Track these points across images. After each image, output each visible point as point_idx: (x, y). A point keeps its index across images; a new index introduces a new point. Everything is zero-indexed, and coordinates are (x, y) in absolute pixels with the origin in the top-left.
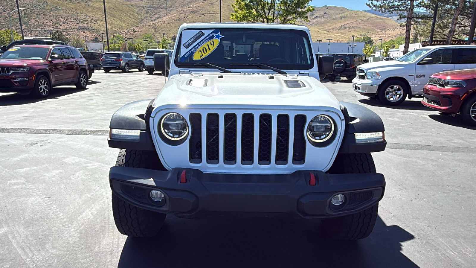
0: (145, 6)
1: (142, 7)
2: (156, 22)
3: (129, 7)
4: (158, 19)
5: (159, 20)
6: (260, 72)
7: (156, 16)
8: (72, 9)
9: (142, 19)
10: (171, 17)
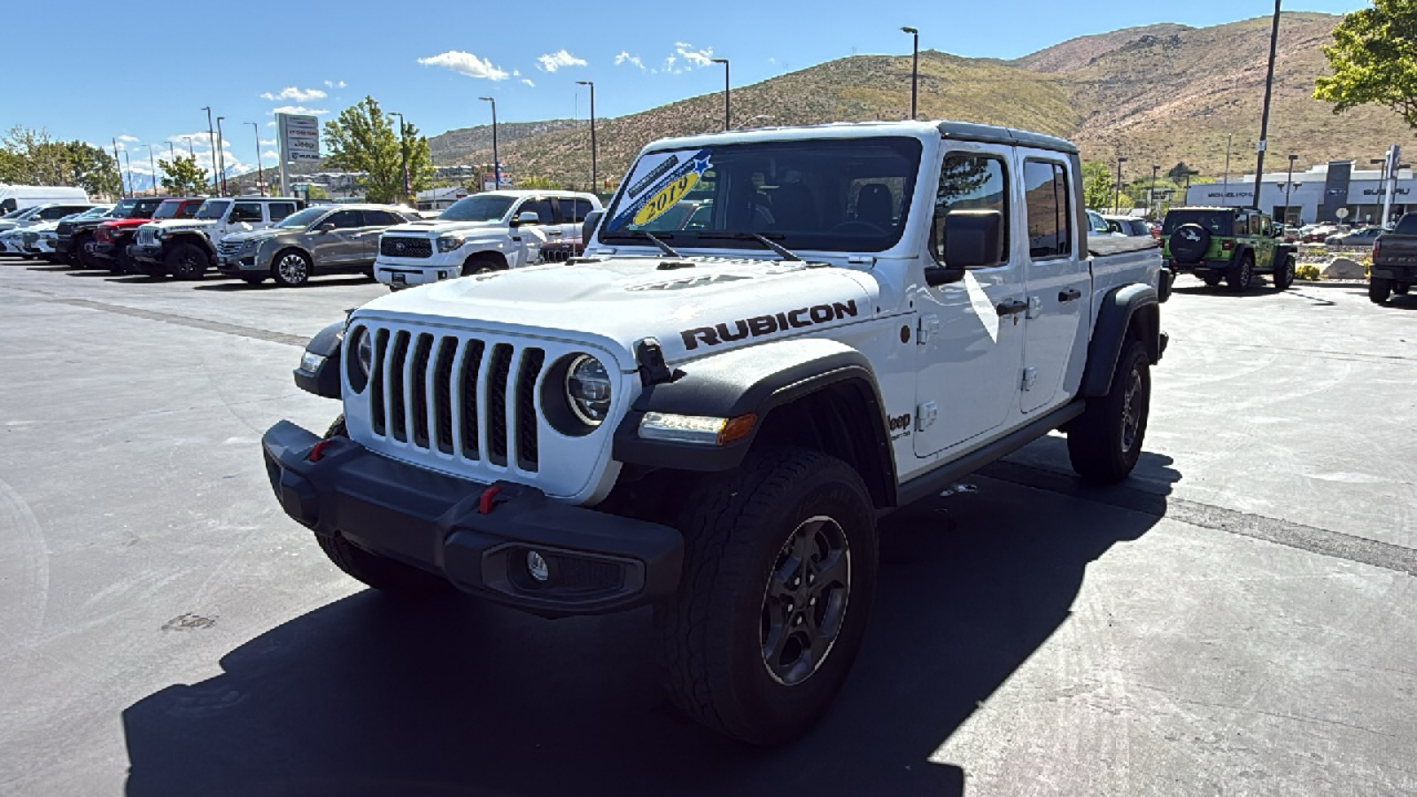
0: (1096, 79)
1: (1087, 82)
2: (1124, 124)
3: (1050, 87)
4: (1133, 113)
5: (1138, 117)
6: (751, 256)
7: (1132, 106)
8: (892, 106)
9: (1081, 117)
10: (1178, 107)
